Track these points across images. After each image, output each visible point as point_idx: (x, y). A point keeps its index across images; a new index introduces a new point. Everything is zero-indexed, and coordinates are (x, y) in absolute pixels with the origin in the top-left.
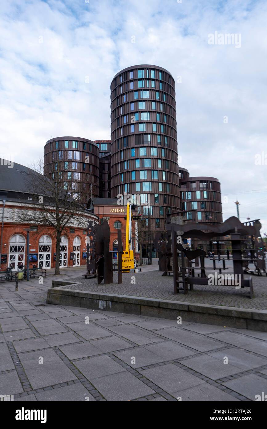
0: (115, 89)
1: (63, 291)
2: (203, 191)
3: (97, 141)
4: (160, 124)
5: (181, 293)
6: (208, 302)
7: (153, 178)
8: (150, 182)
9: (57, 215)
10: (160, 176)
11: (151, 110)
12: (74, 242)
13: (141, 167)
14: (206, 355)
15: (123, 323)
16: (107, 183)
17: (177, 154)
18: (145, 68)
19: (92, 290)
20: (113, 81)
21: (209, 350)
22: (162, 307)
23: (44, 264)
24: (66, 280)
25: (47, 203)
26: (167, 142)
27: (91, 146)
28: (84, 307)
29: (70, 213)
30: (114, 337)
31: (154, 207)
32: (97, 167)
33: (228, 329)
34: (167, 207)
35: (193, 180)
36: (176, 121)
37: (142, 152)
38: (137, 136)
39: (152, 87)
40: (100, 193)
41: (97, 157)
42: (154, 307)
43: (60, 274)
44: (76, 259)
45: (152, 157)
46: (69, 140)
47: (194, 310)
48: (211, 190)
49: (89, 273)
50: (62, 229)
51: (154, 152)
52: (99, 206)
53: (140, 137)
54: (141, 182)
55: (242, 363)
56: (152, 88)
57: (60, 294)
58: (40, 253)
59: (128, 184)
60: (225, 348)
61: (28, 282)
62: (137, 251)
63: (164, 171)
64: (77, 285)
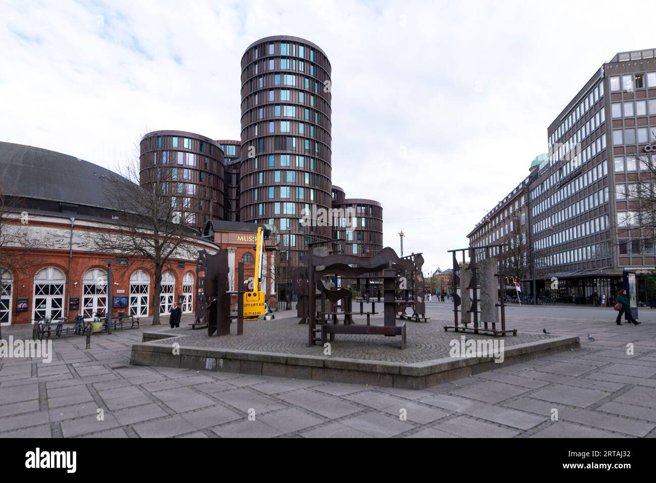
0: (248, 67)
1: (155, 348)
2: (361, 217)
3: (221, 141)
4: (309, 123)
5: (317, 345)
6: (349, 356)
7: (297, 197)
8: (294, 202)
9: (157, 242)
10: (307, 195)
11: (297, 103)
12: (184, 280)
13: (282, 181)
14: (337, 423)
15: (234, 387)
16: (235, 201)
17: (330, 167)
18: (291, 42)
19: (197, 345)
20: (244, 55)
21: (342, 416)
22: (290, 363)
23: (139, 310)
24: (165, 332)
25: (140, 224)
26: (318, 150)
27: (212, 148)
28: (185, 368)
29: (177, 239)
30: (218, 406)
31: (297, 236)
32: (220, 178)
33: (371, 388)
34: (315, 236)
35: (349, 202)
36: (330, 121)
37: (285, 161)
38: (277, 138)
39: (300, 70)
40: (224, 215)
41: (221, 164)
42: (281, 364)
43: (160, 324)
44: (187, 303)
45: (297, 169)
46: (179, 137)
47: (330, 366)
48: (371, 216)
49: (199, 321)
50: (164, 262)
51: (300, 162)
52: (221, 232)
53: (281, 140)
54: (282, 202)
55: (378, 431)
56: (300, 72)
57: (150, 351)
58: (131, 295)
59: (263, 203)
60: (361, 413)
61: (110, 335)
62: (273, 292)
63: (312, 189)
64: (178, 339)
